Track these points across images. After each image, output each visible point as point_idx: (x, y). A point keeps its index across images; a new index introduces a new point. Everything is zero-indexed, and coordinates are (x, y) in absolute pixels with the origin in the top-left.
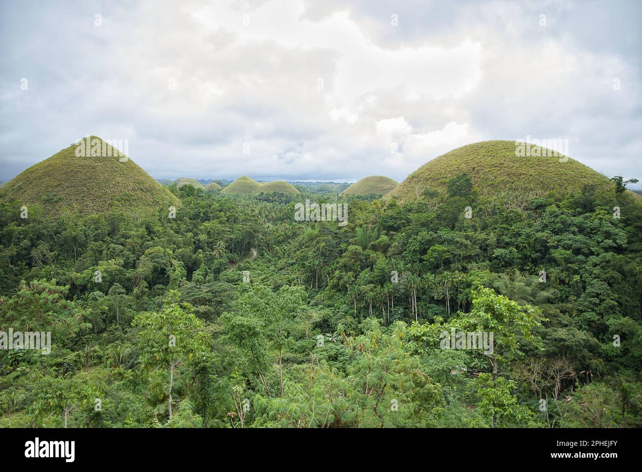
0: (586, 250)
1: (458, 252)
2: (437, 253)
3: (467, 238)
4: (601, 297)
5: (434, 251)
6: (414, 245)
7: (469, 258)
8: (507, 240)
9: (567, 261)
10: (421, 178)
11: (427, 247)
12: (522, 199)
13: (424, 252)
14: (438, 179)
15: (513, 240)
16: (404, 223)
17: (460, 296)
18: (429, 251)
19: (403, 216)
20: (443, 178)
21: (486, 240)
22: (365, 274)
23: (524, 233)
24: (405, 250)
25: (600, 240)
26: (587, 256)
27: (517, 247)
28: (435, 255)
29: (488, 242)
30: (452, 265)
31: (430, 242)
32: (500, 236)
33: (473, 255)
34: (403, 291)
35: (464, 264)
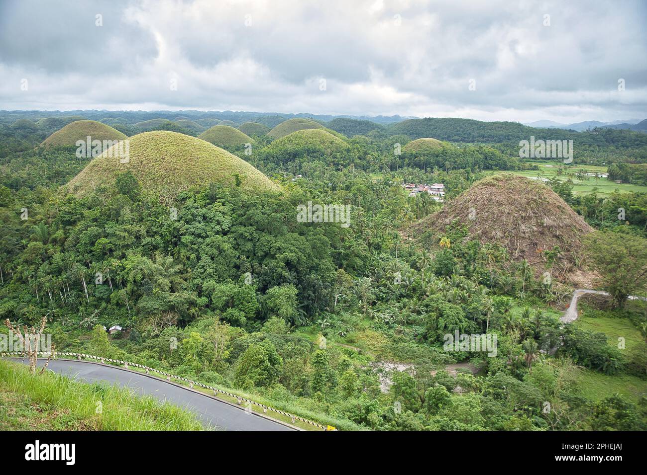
0: (203, 235)
1: (118, 242)
2: (101, 245)
3: (125, 230)
4: (205, 268)
5: (100, 243)
6: (84, 239)
7: (127, 247)
8: (155, 230)
9: (192, 243)
10: (101, 167)
11: (94, 240)
12: (173, 192)
13: (93, 244)
14: (113, 170)
15: (159, 229)
16: (79, 218)
17: (118, 277)
18: (96, 244)
19: (78, 211)
20: (117, 170)
21: (139, 231)
22: (45, 267)
23: (166, 224)
24: (78, 243)
25: (213, 226)
26: (204, 238)
27: (161, 235)
28: (100, 247)
29: (140, 233)
30: (114, 253)
31: (98, 236)
32: (150, 227)
33: (129, 243)
34: (74, 279)
35: (124, 251)
